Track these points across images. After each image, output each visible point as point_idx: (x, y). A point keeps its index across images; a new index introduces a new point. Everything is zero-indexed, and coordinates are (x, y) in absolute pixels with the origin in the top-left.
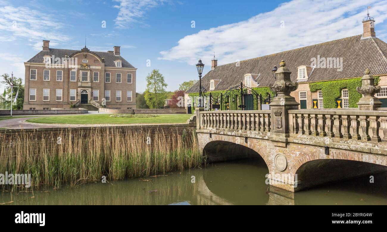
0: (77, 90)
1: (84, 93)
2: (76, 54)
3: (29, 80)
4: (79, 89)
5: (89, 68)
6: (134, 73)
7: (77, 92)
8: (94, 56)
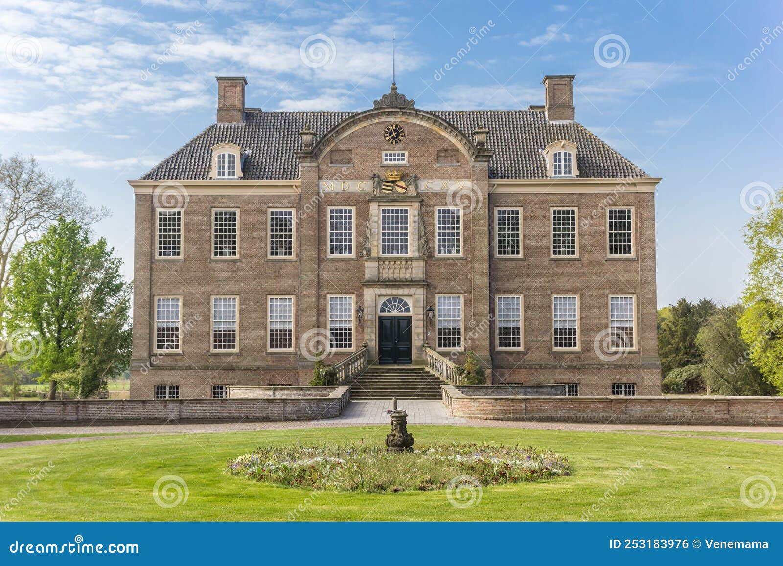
0: (360, 298)
1: (395, 313)
2: (349, 126)
3: (152, 260)
4: (369, 294)
5: (412, 191)
6: (645, 203)
7: (360, 309)
8: (435, 128)
